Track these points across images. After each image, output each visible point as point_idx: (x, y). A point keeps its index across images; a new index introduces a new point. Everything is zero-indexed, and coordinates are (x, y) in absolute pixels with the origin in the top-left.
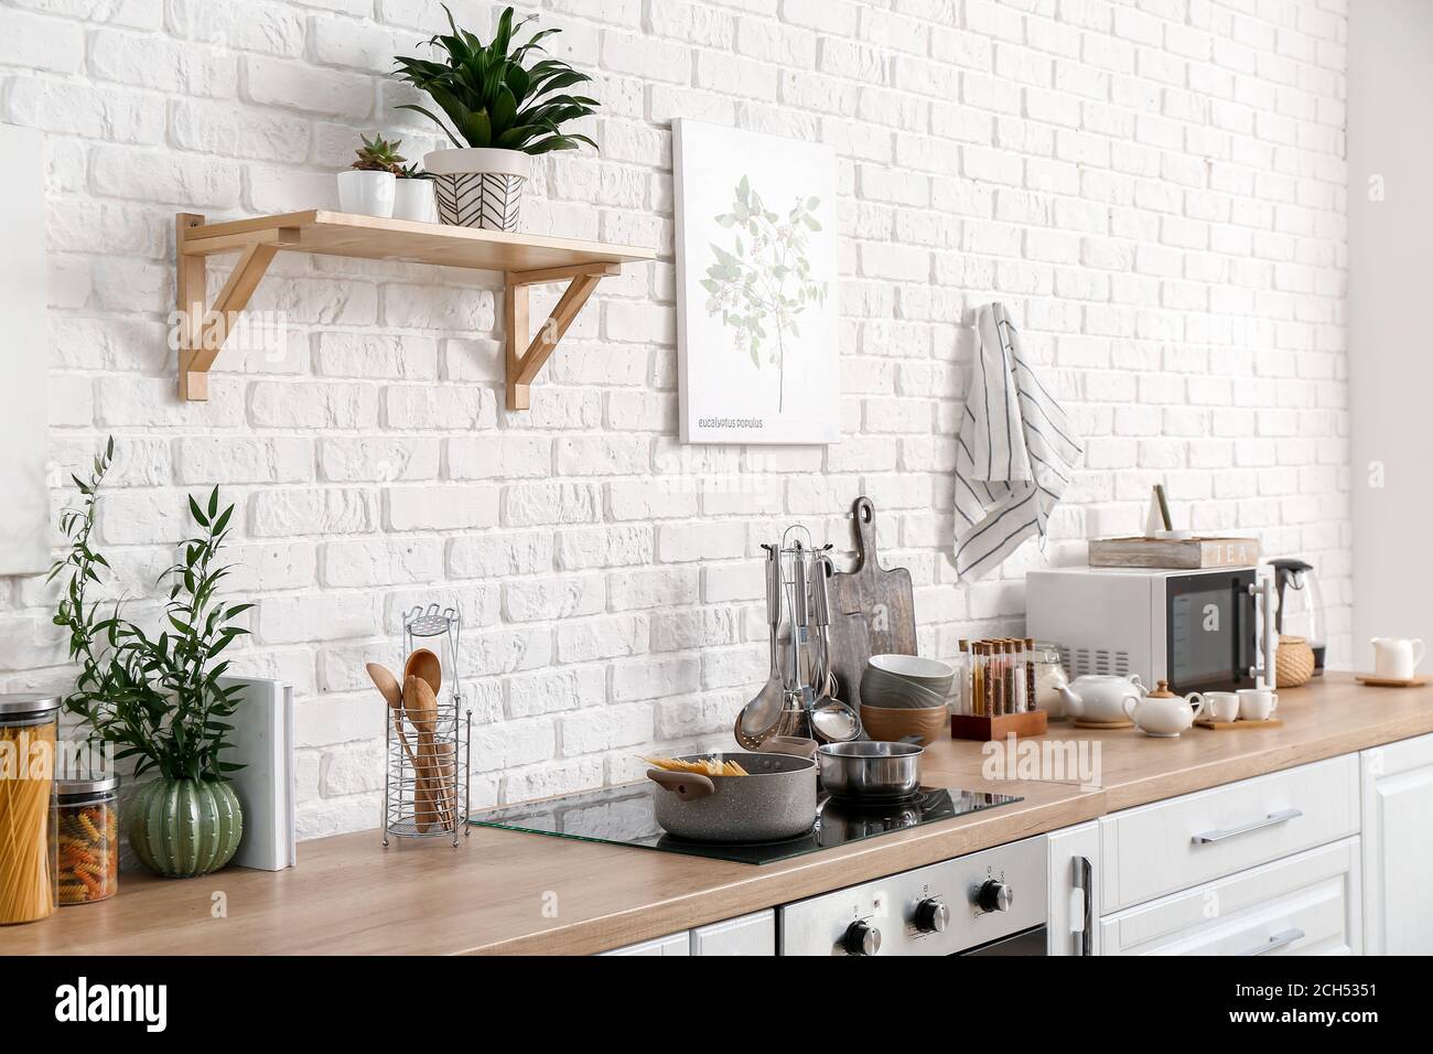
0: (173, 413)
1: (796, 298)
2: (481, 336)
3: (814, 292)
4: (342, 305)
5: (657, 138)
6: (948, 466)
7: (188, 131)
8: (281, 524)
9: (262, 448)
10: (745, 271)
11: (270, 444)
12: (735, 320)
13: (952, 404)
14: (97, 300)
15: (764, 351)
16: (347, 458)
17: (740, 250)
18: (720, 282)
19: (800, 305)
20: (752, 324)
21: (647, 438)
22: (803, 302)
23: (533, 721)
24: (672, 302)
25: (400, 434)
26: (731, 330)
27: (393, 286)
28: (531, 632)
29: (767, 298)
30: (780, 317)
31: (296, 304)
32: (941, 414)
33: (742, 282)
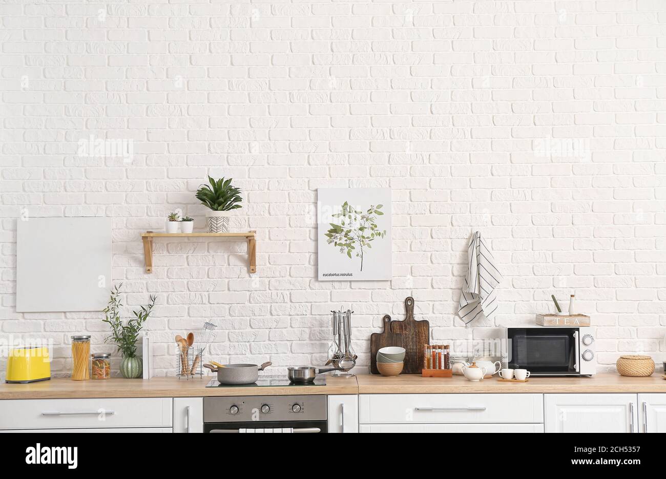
0: (146, 276)
1: (370, 236)
2: (244, 254)
3: (379, 234)
4: (195, 249)
5: (312, 194)
6: (459, 286)
7: (151, 213)
8: (176, 301)
9: (170, 284)
10: (345, 230)
11: (172, 283)
12: (340, 244)
13: (462, 266)
14: (126, 251)
15: (353, 253)
16: (196, 286)
17: (343, 224)
18: (333, 234)
19: (372, 238)
20: (348, 245)
21: (308, 280)
22: (373, 237)
23: (260, 356)
24: (316, 240)
25: (213, 280)
26: (339, 248)
27: (211, 243)
28: (258, 331)
29: (356, 237)
30: (362, 243)
31: (181, 249)
32: (455, 269)
33: (344, 233)
